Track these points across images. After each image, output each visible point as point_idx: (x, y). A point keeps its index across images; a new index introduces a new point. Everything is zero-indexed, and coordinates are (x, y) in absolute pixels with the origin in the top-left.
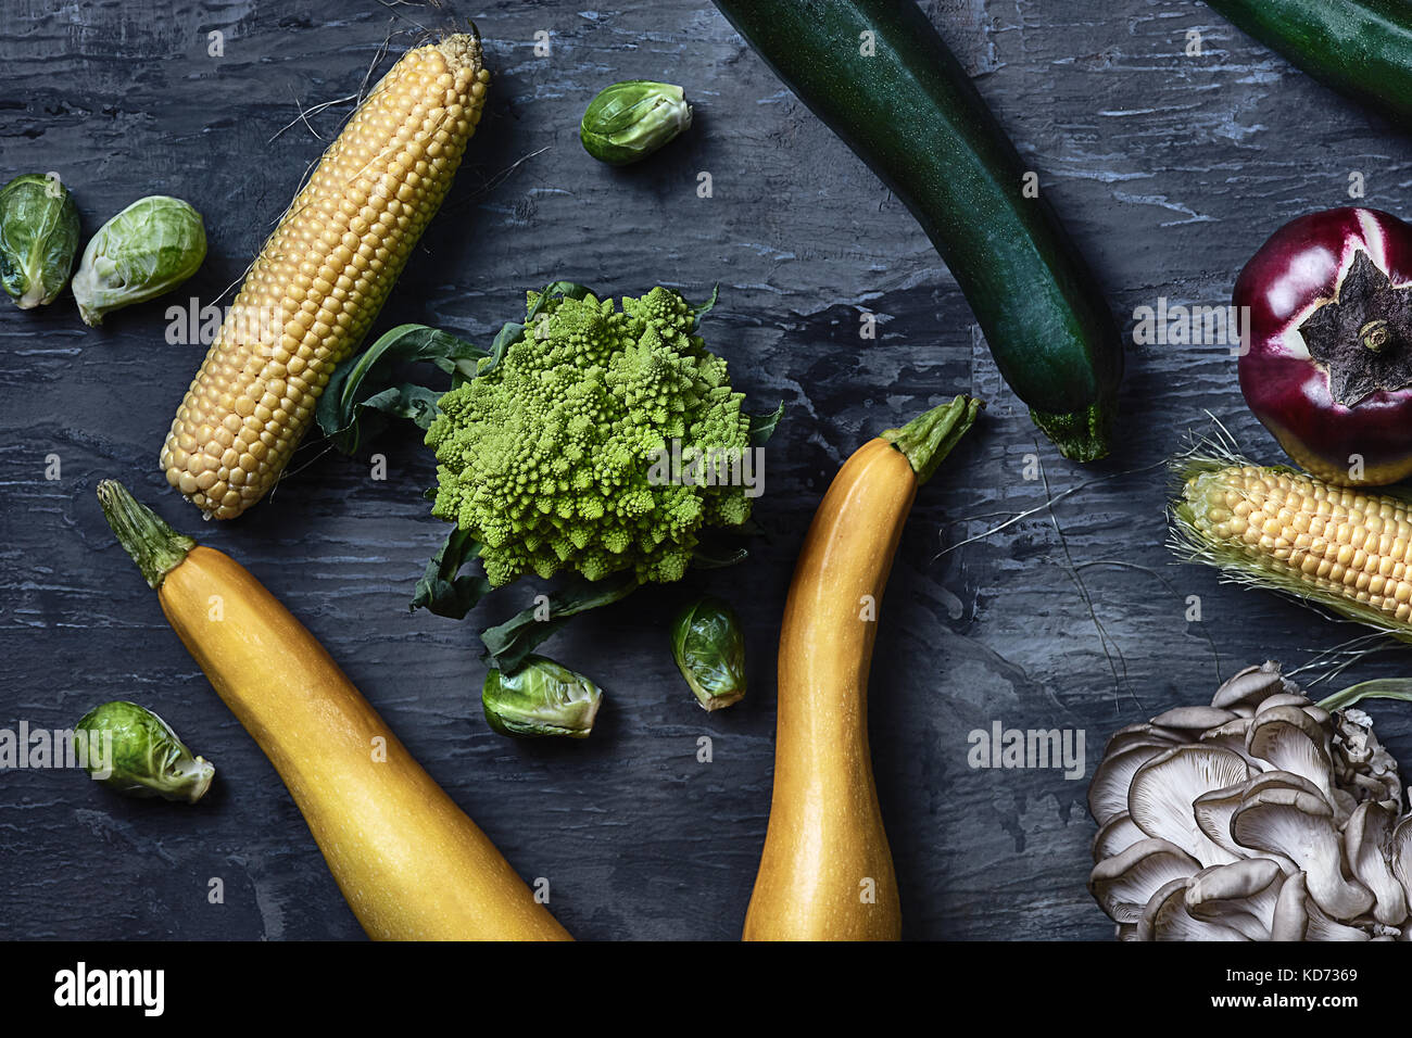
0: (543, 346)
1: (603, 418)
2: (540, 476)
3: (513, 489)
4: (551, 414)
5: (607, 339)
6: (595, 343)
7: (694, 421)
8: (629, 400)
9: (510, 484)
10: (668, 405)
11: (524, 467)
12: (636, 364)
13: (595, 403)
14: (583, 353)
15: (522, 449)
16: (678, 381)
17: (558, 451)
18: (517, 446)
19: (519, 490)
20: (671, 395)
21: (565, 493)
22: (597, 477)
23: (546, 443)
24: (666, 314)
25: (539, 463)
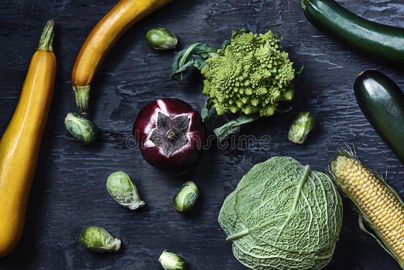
0: (237, 46)
1: (254, 66)
2: (235, 81)
3: (227, 84)
4: (239, 64)
5: (256, 44)
6: (252, 45)
7: (279, 69)
8: (261, 61)
9: (227, 83)
10: (272, 63)
11: (231, 78)
12: (264, 51)
13: (252, 61)
14: (248, 48)
15: (231, 73)
16: (275, 56)
17: (241, 74)
18: (229, 72)
19: (229, 84)
20: (273, 60)
21: (242, 87)
22: (251, 82)
23: (237, 72)
24: (272, 38)
25: (235, 77)
